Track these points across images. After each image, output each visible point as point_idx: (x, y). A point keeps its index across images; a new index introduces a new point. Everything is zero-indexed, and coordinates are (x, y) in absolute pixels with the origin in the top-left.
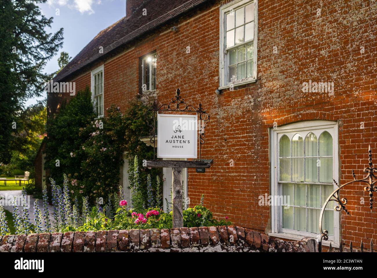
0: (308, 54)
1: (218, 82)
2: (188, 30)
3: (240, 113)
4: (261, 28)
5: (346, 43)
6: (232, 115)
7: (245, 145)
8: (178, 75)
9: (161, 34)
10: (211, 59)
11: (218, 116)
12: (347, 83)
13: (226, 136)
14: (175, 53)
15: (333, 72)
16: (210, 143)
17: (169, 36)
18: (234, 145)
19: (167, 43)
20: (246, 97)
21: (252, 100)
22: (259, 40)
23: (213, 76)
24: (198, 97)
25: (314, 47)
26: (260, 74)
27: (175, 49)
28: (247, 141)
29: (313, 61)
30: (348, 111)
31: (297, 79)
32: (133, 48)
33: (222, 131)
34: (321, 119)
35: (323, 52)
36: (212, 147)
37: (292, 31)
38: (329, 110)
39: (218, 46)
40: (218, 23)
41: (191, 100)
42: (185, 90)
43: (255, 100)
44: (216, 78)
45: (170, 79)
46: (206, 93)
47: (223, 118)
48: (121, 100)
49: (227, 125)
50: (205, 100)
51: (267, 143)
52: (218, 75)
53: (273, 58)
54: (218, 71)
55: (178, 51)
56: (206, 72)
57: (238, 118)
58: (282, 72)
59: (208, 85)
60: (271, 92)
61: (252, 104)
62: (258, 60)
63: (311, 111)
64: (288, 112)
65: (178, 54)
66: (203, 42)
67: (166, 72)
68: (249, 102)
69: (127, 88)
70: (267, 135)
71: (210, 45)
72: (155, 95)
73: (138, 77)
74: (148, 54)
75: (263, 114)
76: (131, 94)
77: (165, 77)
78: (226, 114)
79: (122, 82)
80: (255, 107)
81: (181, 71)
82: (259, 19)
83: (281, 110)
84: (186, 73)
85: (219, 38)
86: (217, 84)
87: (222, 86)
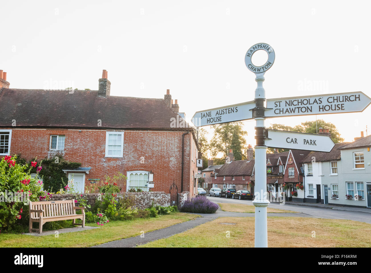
0: (142, 154)
1: (105, 154)
2: (88, 134)
4: (125, 143)
5: (153, 154)
6: (111, 166)
8: (81, 148)
9: (69, 130)
10: (101, 146)
11: (104, 165)
12: (153, 163)
13: (107, 172)
14: (79, 140)
15: (149, 160)
16: (99, 174)
17: (75, 132)
18: (111, 175)
19: (73, 134)
20: (118, 161)
21: (121, 162)
22: (124, 146)
23: (102, 152)
24: (93, 157)
25: (144, 153)
26: (124, 156)
27: (79, 138)
30: (153, 170)
31: (138, 160)
32: (46, 129)
36: (100, 175)
37: (137, 147)
38: (148, 169)
39: (105, 143)
41: (89, 158)
43: (122, 163)
44: (104, 153)
45: (75, 148)
46: (98, 157)
47: (107, 166)
48: (31, 150)
49: (108, 168)
50: (97, 159)
51: (126, 175)
52: (105, 152)
53: (130, 152)
54: (105, 151)
55: (81, 139)
56: (98, 151)
57: (114, 167)
58: (133, 157)
59: (99, 155)
60: (128, 161)
61: (121, 164)
62: (124, 151)
63: (142, 168)
64: (135, 168)
65: (81, 140)
66: (97, 140)
67: (72, 145)
68: (119, 163)
69: (37, 145)
70: (126, 173)
71: (101, 142)
72: (63, 152)
73: (49, 143)
74: (58, 135)
75: (125, 167)
76: (42, 148)
77: (72, 147)
78: (108, 165)
79: (33, 142)
80: (122, 164)
81: (83, 147)
82: (124, 140)
83: (132, 167)
84: (86, 148)
85: (105, 141)
86: (104, 155)
87: (106, 156)
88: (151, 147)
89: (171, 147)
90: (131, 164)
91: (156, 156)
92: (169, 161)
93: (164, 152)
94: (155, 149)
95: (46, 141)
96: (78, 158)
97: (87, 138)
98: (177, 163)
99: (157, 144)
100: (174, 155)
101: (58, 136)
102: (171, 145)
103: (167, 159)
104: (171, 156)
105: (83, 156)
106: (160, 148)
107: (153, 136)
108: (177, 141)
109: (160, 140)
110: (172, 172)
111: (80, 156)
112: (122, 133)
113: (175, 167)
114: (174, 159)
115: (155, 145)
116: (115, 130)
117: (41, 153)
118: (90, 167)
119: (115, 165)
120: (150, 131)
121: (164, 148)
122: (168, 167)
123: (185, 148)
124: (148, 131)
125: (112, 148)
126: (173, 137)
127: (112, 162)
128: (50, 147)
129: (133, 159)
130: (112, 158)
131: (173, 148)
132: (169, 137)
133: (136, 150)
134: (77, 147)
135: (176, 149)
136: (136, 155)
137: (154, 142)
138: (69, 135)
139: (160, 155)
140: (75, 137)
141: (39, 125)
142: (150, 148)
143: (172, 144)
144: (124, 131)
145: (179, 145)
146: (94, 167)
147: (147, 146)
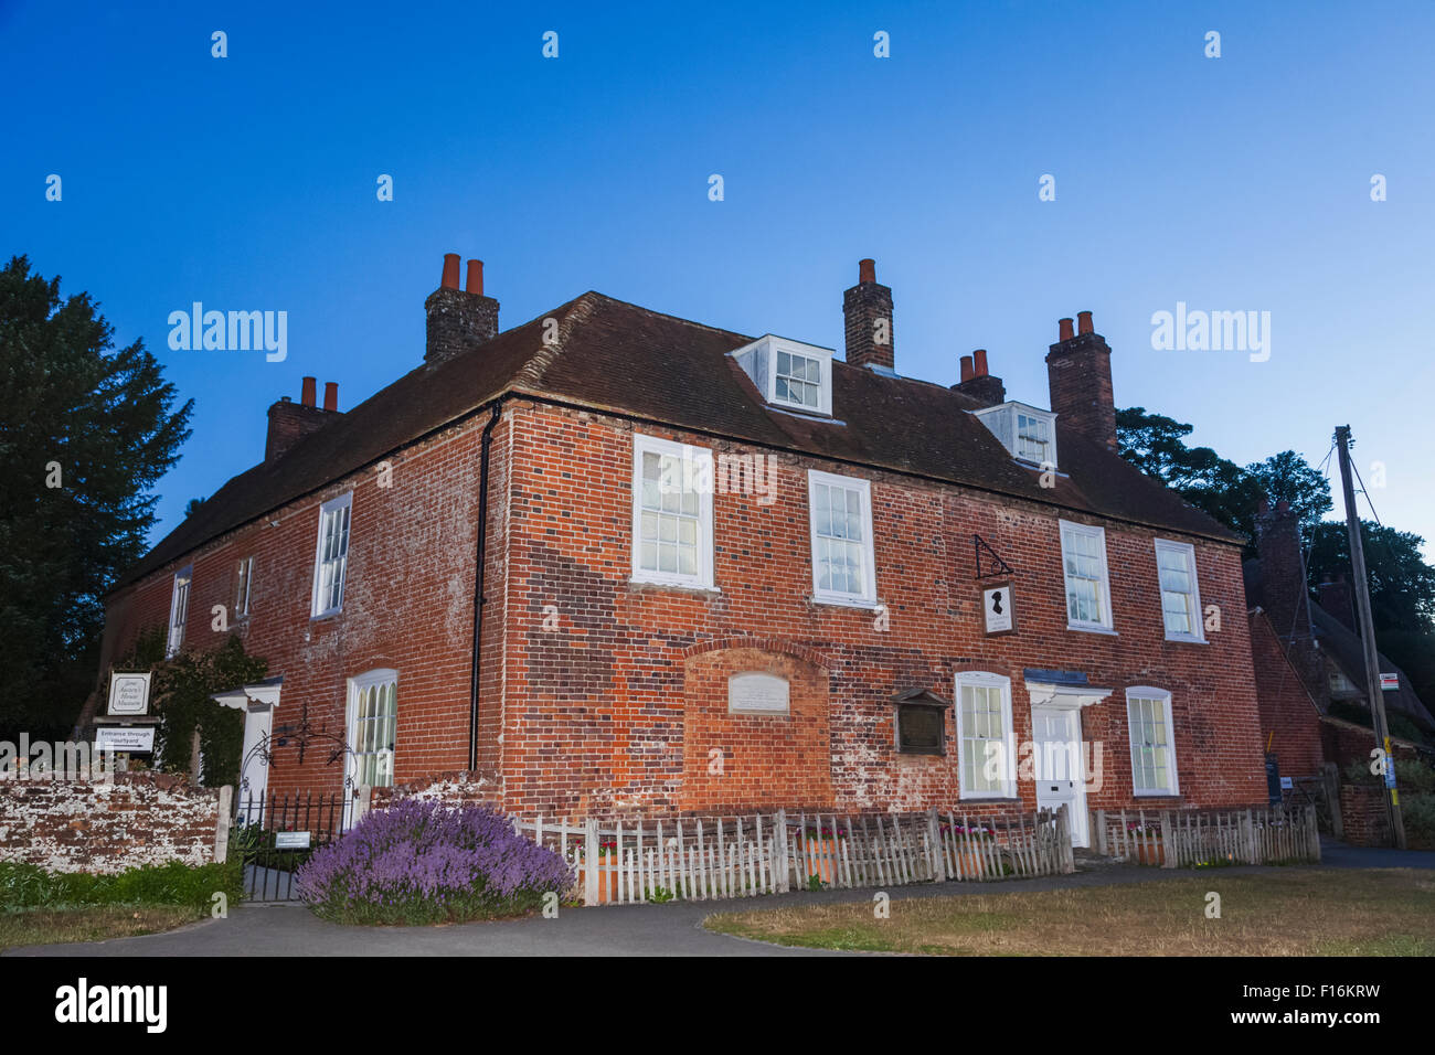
1: (311, 608)
3: (326, 657)
5: (407, 574)
6: (319, 659)
7: (326, 702)
11: (307, 661)
12: (405, 622)
13: (311, 690)
15: (397, 608)
16: (295, 701)
18: (318, 703)
20: (331, 634)
21: (336, 638)
22: (349, 555)
23: (306, 600)
26: (345, 604)
27: (275, 553)
28: (329, 696)
29: (384, 593)
33: (309, 683)
34: (388, 667)
35: (392, 582)
36: (298, 707)
37: (373, 551)
39: (315, 557)
42: (278, 618)
44: (310, 601)
45: (265, 600)
46: (299, 625)
47: (311, 663)
49: (314, 673)
51: (345, 699)
52: (311, 596)
54: (311, 593)
55: (278, 556)
56: (301, 594)
57: (323, 664)
58: (362, 603)
59: (301, 613)
60: (352, 629)
61: (337, 643)
62: (346, 583)
63: (379, 656)
64: (363, 657)
65: (277, 562)
66: (302, 548)
67: (262, 586)
68: (334, 641)
70: (345, 688)
71: (307, 555)
75: (344, 658)
77: (261, 595)
78: (314, 657)
80: (339, 647)
81: (277, 588)
83: (358, 654)
84: (282, 593)
85: (315, 547)
86: (310, 612)
87: (313, 614)
88: (404, 540)
89: (454, 520)
90: (356, 643)
91: (414, 585)
92: (447, 601)
93: (434, 551)
94: (413, 546)
96: (267, 641)
97: (287, 549)
98: (468, 606)
99: (419, 515)
102: (453, 507)
103: (441, 591)
104: (451, 572)
105: (275, 627)
106: (425, 538)
107: (411, 480)
108: (470, 478)
109: (428, 496)
110: (450, 663)
111: (270, 629)
112: (351, 495)
113: (461, 629)
114: (461, 581)
115: (413, 527)
116: (336, 491)
121: (435, 534)
122: (443, 633)
123: (490, 512)
126: (461, 461)
127: (321, 640)
129: (361, 612)
130: (322, 619)
131: (459, 524)
132: (450, 468)
133: (371, 567)
134: (269, 592)
135: (466, 526)
136: (368, 592)
137: (413, 511)
138: (260, 549)
139: (423, 571)
140: (269, 552)
142: (402, 546)
143: (457, 501)
144: (353, 480)
145: (475, 499)
146: (289, 670)
147: (394, 535)
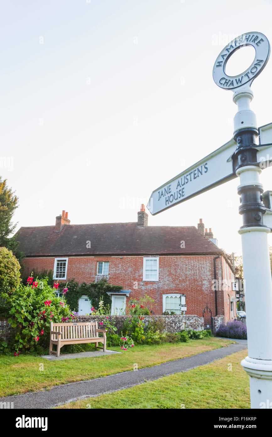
2: (128, 260)
4: (160, 267)
6: (148, 289)
8: (122, 273)
9: (112, 257)
10: (139, 271)
12: (187, 286)
14: (120, 265)
15: (183, 283)
17: (117, 259)
19: (116, 261)
20: (154, 284)
22: (159, 270)
23: (140, 276)
24: (132, 281)
25: (177, 277)
26: (160, 280)
29: (177, 280)
30: (187, 293)
32: (94, 257)
33: (144, 293)
34: (179, 294)
35: (180, 278)
36: (139, 297)
38: (182, 292)
39: (143, 268)
40: (143, 261)
41: (129, 282)
42: (126, 278)
43: (158, 286)
45: (117, 273)
47: (144, 289)
48: (82, 275)
49: (146, 291)
52: (142, 276)
53: (165, 276)
54: (142, 275)
55: (122, 264)
56: (137, 275)
57: (151, 290)
58: (168, 280)
59: (138, 279)
60: (164, 285)
62: (159, 275)
63: (177, 291)
64: (170, 291)
65: (122, 266)
66: (135, 265)
67: (115, 270)
68: (155, 286)
69: (87, 271)
70: (162, 296)
71: (138, 267)
72: (108, 277)
73: (96, 268)
74: (103, 261)
75: (161, 290)
76: (90, 273)
77: (114, 272)
78: (146, 288)
79: (84, 268)
80: (158, 288)
81: (124, 271)
82: (159, 265)
83: (167, 290)
84: (127, 273)
85: (143, 266)
86: (142, 279)
87: (144, 280)
88: (184, 271)
89: (203, 271)
90: (166, 288)
91: (189, 280)
92: (202, 285)
93: (197, 275)
94: (188, 273)
95: (94, 267)
96: (120, 282)
97: (127, 264)
98: (210, 287)
99: (190, 268)
100: (207, 279)
101: (103, 263)
102: (203, 269)
103: (200, 283)
104: (204, 280)
105: (124, 279)
106: (193, 272)
107: (185, 260)
108: (208, 264)
109: (192, 265)
110: (205, 296)
111: (121, 280)
112: (157, 258)
113: (208, 290)
114: (207, 282)
115: (188, 269)
116: (151, 256)
117: (90, 277)
118: (130, 290)
119: (152, 289)
120: (182, 256)
121: (197, 272)
122: (202, 290)
123: (217, 272)
124: (181, 256)
125: (149, 273)
126: (204, 261)
127: (149, 285)
128: (97, 272)
129: (167, 282)
130: (149, 281)
131: (205, 272)
132: (201, 261)
133: (170, 274)
134: (119, 272)
135: (208, 273)
136: (170, 279)
137: (187, 266)
138: (112, 261)
139: (193, 278)
140: (117, 263)
141: (88, 253)
143: (204, 267)
144: (159, 256)
145: (211, 269)
146: (133, 290)
147: (180, 270)
